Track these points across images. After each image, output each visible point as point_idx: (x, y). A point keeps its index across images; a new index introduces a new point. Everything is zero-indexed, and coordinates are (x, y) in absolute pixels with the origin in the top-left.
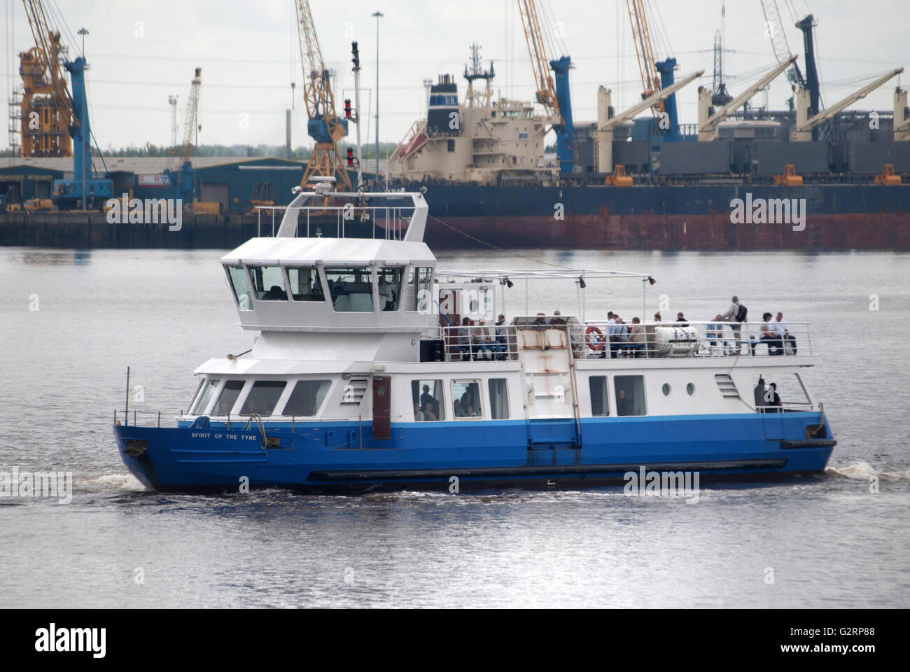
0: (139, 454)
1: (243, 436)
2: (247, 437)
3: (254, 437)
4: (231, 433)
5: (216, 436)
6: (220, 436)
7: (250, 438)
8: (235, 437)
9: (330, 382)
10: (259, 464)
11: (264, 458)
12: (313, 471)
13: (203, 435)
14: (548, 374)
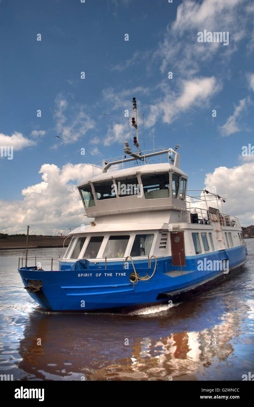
0: (36, 291)
1: (117, 274)
2: (119, 274)
3: (125, 273)
4: (108, 271)
5: (97, 275)
6: (100, 274)
7: (122, 274)
8: (111, 275)
9: (153, 235)
10: (128, 293)
11: (131, 288)
12: (160, 293)
13: (86, 275)
14: (217, 231)
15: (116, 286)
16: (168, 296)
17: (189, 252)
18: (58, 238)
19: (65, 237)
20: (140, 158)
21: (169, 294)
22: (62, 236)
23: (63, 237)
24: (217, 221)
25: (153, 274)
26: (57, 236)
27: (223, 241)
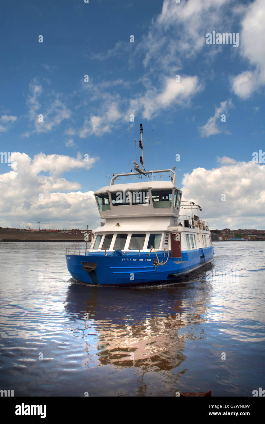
0: (92, 270)
1: (146, 259)
3: (151, 259)
4: (141, 258)
5: (134, 260)
6: (136, 259)
7: (149, 260)
8: (142, 260)
9: (161, 234)
10: (151, 272)
11: (154, 269)
12: (170, 274)
13: (127, 259)
14: (198, 234)
15: (145, 267)
16: (175, 276)
17: (184, 248)
18: (26, 231)
19: (33, 231)
20: (144, 174)
21: (175, 275)
22: (30, 230)
23: (32, 231)
24: (198, 226)
25: (167, 261)
26: (25, 230)
27: (201, 241)
